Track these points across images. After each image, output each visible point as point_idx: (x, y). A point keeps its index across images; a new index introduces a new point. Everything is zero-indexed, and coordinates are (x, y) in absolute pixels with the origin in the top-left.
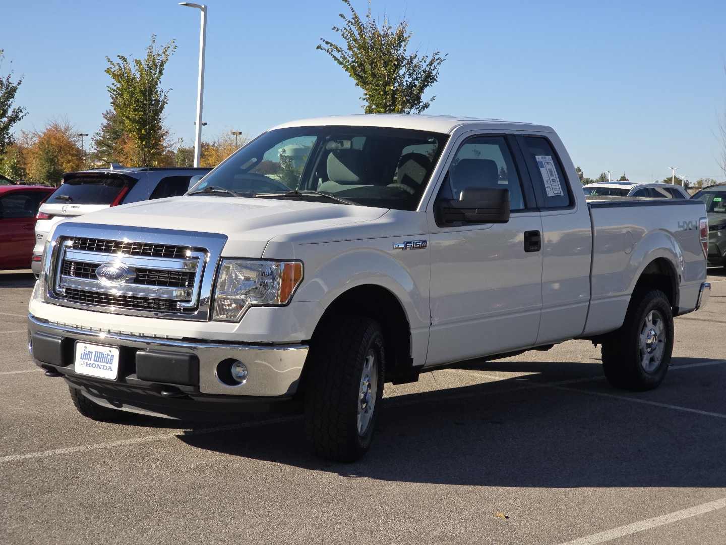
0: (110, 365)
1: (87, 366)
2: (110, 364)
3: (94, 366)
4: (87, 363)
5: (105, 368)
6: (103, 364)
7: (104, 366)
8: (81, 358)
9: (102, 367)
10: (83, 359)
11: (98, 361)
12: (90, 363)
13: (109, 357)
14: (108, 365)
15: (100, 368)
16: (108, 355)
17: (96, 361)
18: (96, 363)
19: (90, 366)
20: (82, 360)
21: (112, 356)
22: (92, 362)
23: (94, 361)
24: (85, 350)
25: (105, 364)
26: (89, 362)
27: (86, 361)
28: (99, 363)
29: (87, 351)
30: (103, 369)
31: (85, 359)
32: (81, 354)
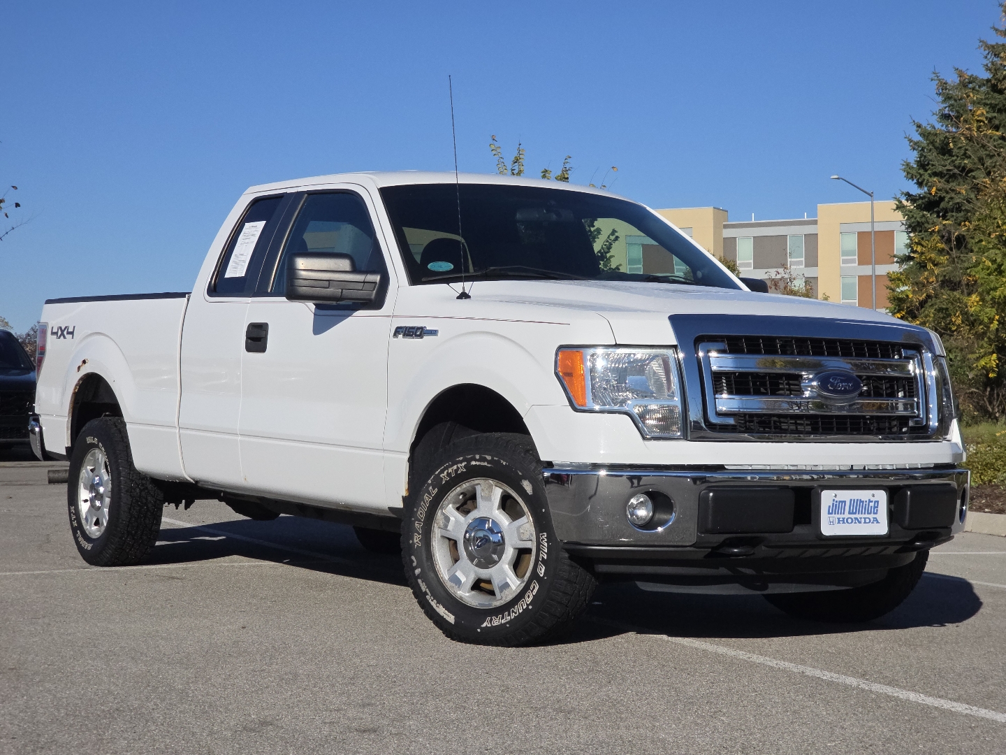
0: (875, 516)
1: (839, 523)
2: (874, 513)
3: (850, 521)
4: (839, 519)
5: (868, 521)
6: (863, 516)
7: (865, 518)
8: (829, 513)
9: (863, 520)
10: (832, 514)
11: (855, 513)
12: (844, 519)
13: (872, 504)
14: (871, 516)
15: (860, 522)
16: (870, 501)
17: (853, 513)
18: (853, 516)
19: (844, 523)
20: (830, 516)
21: (875, 502)
22: (847, 515)
23: (849, 513)
24: (834, 500)
25: (866, 516)
26: (842, 516)
27: (837, 516)
28: (857, 516)
29: (837, 502)
30: (865, 522)
31: (835, 514)
32: (829, 506)
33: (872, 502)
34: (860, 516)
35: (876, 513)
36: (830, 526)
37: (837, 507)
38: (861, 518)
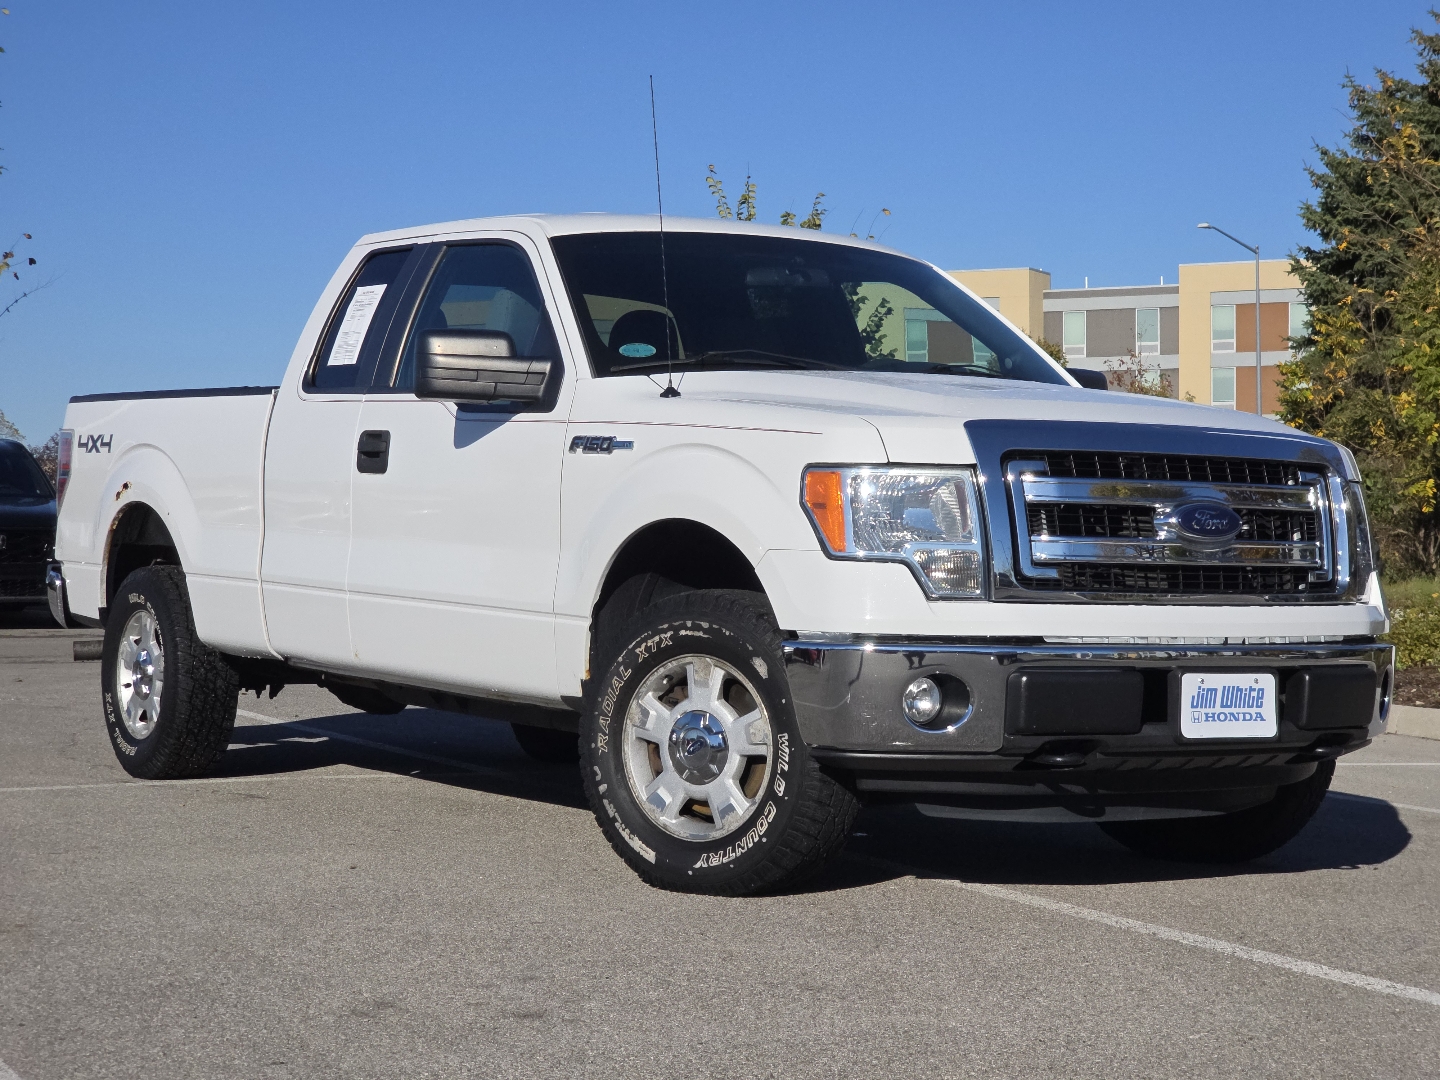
0: (1259, 710)
1: (1207, 720)
2: (1257, 707)
3: (1222, 717)
4: (1207, 714)
5: (1248, 717)
6: (1242, 710)
7: (1244, 714)
8: (1193, 706)
9: (1241, 716)
10: (1197, 707)
11: (1230, 707)
12: (1214, 714)
13: (1254, 694)
14: (1253, 711)
15: (1237, 719)
16: (1252, 689)
17: (1227, 706)
18: (1227, 710)
19: (1214, 720)
20: (1194, 710)
21: (1259, 690)
22: (1218, 709)
23: (1222, 706)
24: (1200, 688)
25: (1246, 710)
26: (1210, 711)
27: (1204, 710)
28: (1233, 710)
29: (1204, 690)
30: (1244, 719)
31: (1201, 707)
32: (1193, 697)
33: (1254, 690)
34: (1237, 710)
35: (1261, 706)
36: (1194, 725)
37: (1204, 698)
38: (1238, 714)
